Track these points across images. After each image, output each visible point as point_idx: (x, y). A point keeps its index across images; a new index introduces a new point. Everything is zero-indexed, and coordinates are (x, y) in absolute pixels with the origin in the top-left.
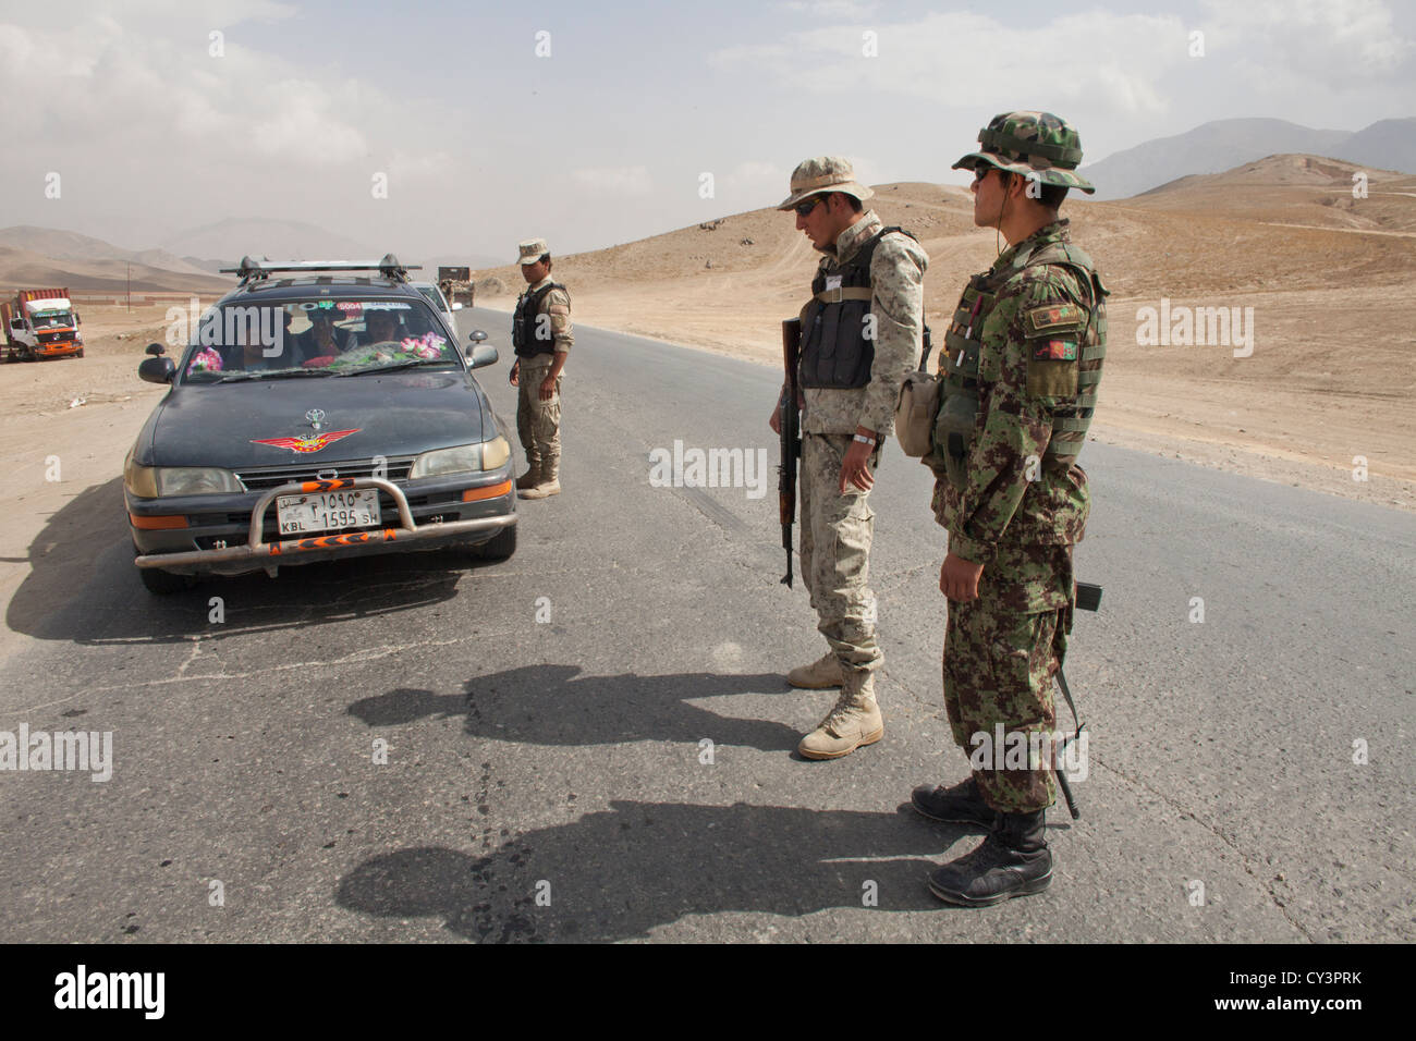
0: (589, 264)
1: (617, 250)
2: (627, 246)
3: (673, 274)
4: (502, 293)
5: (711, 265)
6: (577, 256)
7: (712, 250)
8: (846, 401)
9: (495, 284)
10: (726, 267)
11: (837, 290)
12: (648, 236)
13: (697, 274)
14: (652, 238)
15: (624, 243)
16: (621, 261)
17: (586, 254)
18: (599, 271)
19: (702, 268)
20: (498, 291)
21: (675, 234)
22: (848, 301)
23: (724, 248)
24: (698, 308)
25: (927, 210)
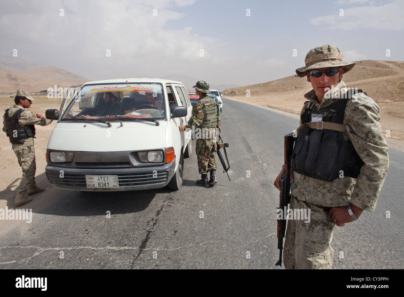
0: (261, 87)
1: (269, 83)
2: (272, 82)
3: (285, 90)
4: (236, 95)
5: (297, 87)
6: (258, 85)
7: (297, 83)
8: (321, 187)
9: (234, 92)
10: (301, 88)
11: (320, 123)
12: (279, 79)
13: (292, 90)
14: (280, 79)
15: (272, 81)
16: (270, 86)
17: (260, 84)
18: (264, 89)
19: (294, 88)
20: (235, 94)
21: (287, 78)
22: (327, 130)
23: (301, 82)
24: (291, 100)
25: (370, 69)
